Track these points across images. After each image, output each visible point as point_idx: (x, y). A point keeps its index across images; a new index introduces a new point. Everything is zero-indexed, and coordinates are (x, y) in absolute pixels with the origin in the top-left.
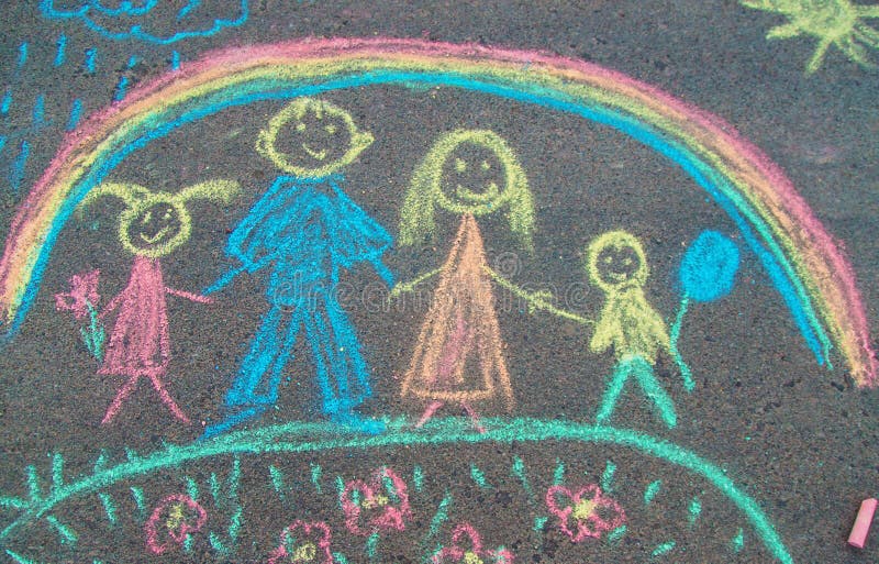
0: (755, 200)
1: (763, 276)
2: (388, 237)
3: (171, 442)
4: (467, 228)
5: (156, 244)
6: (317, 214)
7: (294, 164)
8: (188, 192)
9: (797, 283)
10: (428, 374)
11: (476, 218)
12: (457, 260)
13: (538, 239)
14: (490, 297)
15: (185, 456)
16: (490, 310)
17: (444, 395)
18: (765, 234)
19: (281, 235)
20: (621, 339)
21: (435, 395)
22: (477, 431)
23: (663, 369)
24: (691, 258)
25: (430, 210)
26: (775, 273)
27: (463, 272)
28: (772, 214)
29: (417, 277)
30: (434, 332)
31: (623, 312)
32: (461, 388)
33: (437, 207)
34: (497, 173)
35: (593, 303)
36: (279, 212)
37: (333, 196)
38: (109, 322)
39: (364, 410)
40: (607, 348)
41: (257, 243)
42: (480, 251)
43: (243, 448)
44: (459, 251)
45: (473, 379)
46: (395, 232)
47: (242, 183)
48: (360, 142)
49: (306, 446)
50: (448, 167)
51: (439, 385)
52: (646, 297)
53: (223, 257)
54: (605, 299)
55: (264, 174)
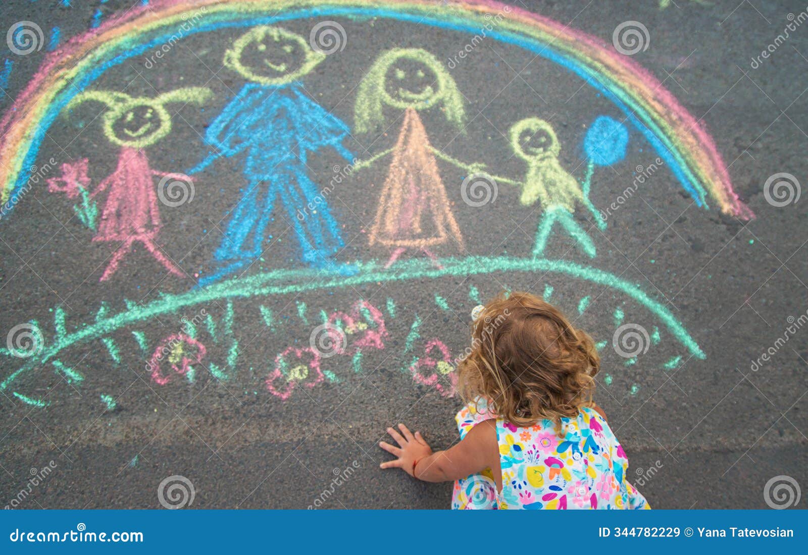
0: (634, 93)
1: (647, 146)
2: (345, 127)
3: (167, 291)
4: (411, 119)
5: (139, 137)
6: (282, 113)
7: (259, 74)
8: (165, 97)
10: (390, 227)
11: (418, 111)
12: (406, 142)
13: (471, 127)
14: (435, 169)
15: (182, 303)
16: (438, 179)
17: (407, 243)
18: (645, 117)
19: (253, 128)
20: (544, 195)
21: (399, 243)
22: (436, 269)
23: (580, 215)
24: (591, 135)
25: (378, 107)
26: (656, 143)
27: (411, 151)
28: (648, 104)
29: (374, 156)
30: (392, 196)
31: (544, 175)
32: (419, 236)
33: (385, 105)
34: (431, 79)
35: (519, 170)
36: (249, 110)
37: (294, 98)
38: (101, 200)
39: (340, 258)
40: (535, 202)
41: (231, 134)
42: (424, 136)
43: (235, 293)
44: (406, 136)
45: (429, 229)
46: (351, 123)
47: (215, 90)
48: (314, 58)
49: (291, 288)
50: (390, 76)
51: (401, 235)
52: (560, 164)
53: (203, 146)
54: (529, 167)
55: (234, 82)
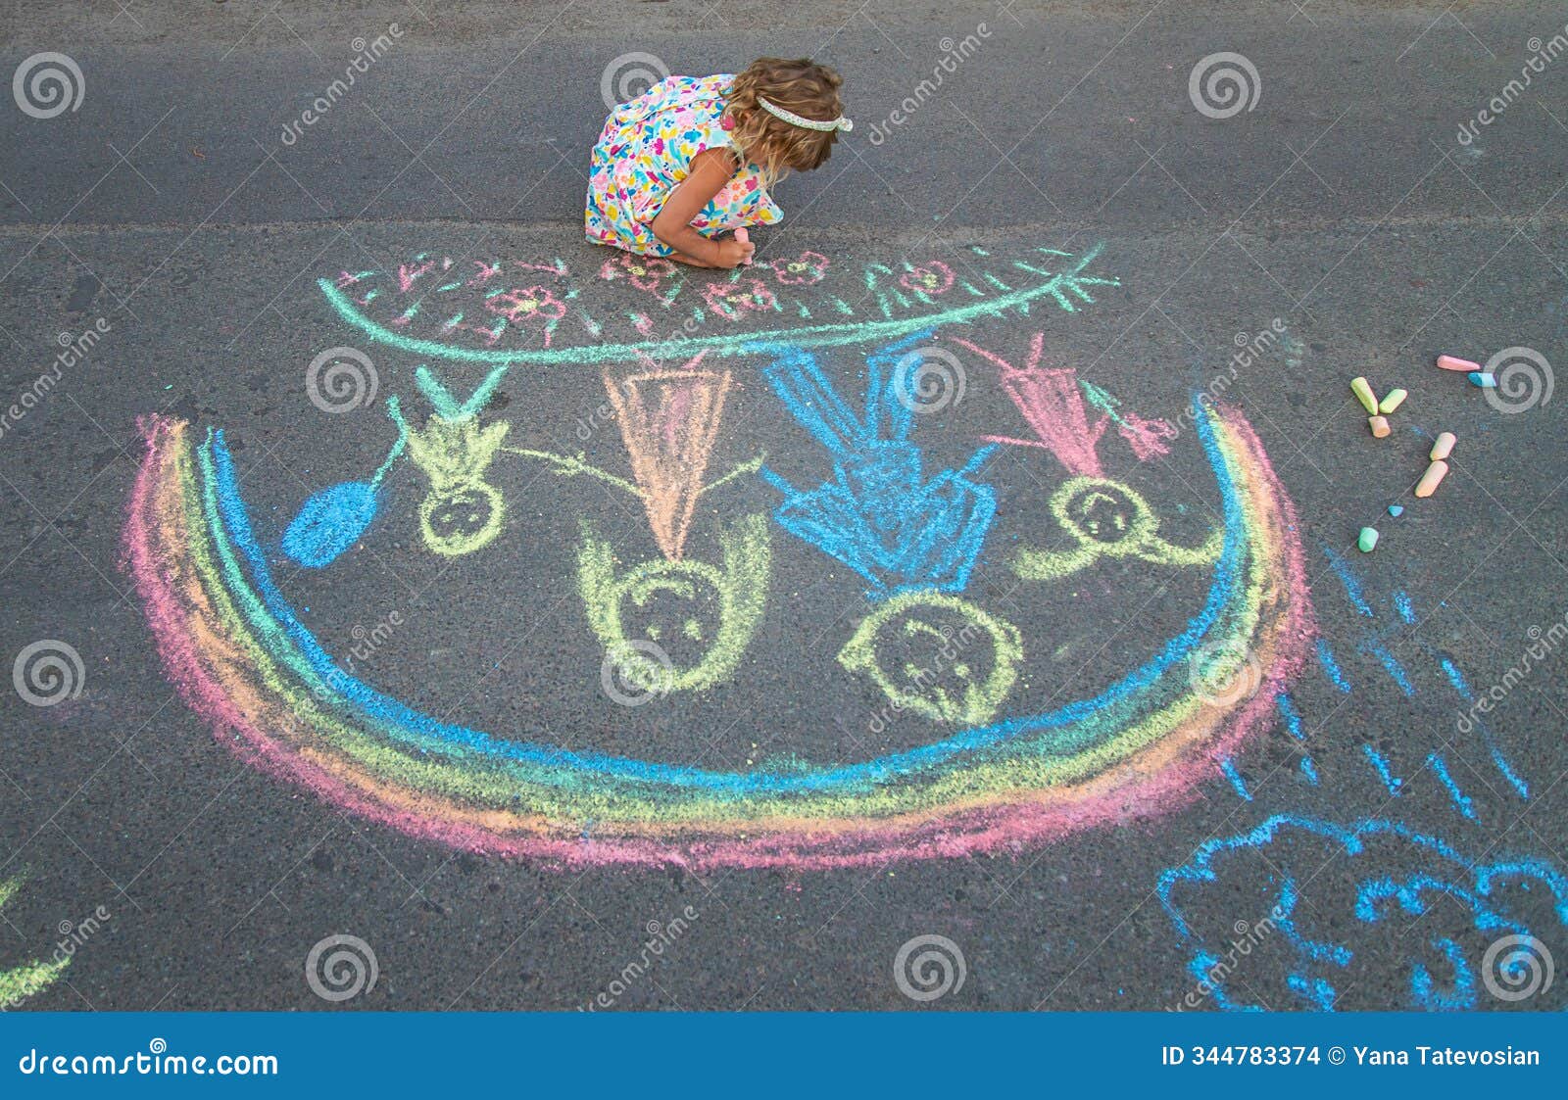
1: (253, 516)
2: (784, 522)
3: (963, 325)
4: (673, 540)
5: (1088, 492)
6: (890, 540)
7: (949, 610)
9: (212, 512)
10: (705, 391)
11: (662, 556)
12: (683, 501)
13: (573, 536)
14: (637, 464)
16: (633, 450)
17: (681, 374)
19: (929, 513)
20: (470, 435)
21: (692, 374)
22: (642, 350)
23: (421, 413)
24: (355, 530)
25: (730, 561)
26: (238, 521)
27: (674, 487)
28: (211, 598)
29: (733, 479)
30: (701, 426)
31: (462, 461)
32: (664, 381)
33: (724, 569)
34: (634, 622)
35: (499, 471)
37: (876, 569)
38: (1092, 413)
39: (767, 358)
40: (488, 425)
41: (956, 501)
42: (651, 513)
43: (882, 326)
44: (682, 511)
45: (650, 391)
46: (773, 528)
47: (1013, 576)
48: (858, 652)
49: (821, 329)
50: (712, 625)
51: (688, 383)
53: (991, 481)
54: (484, 473)
55: (987, 590)
